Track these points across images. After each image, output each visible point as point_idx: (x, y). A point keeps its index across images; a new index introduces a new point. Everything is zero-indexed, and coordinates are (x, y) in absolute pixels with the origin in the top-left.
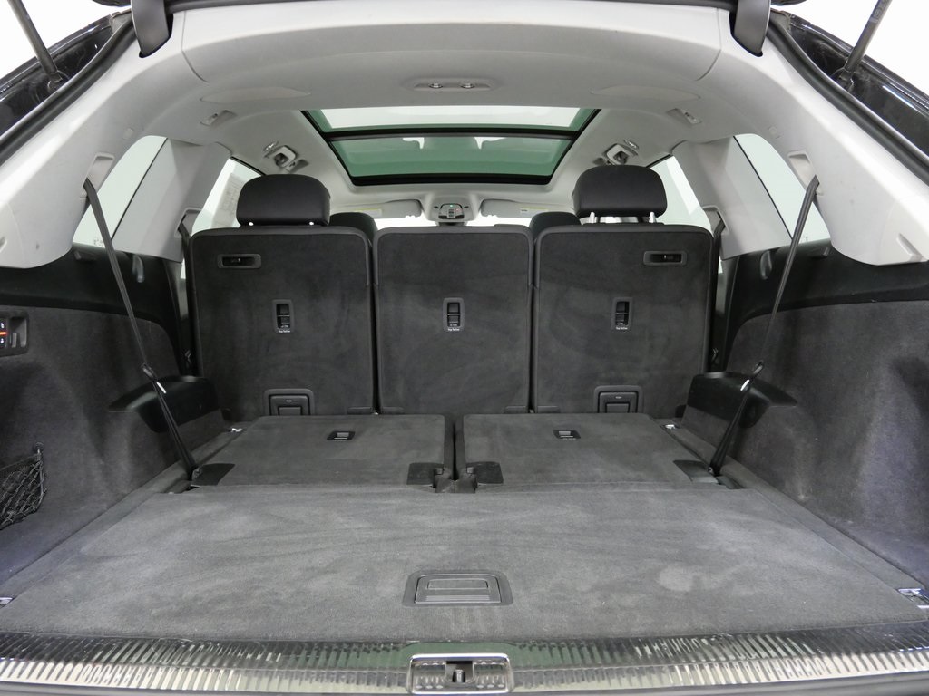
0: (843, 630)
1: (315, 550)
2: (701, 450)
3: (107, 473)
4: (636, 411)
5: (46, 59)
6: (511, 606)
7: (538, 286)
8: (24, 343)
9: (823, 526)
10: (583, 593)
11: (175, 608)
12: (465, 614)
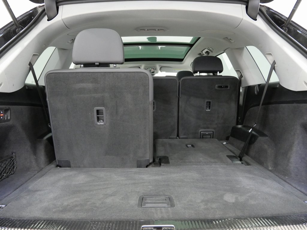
0: (287, 216)
1: (107, 188)
2: (235, 152)
3: (37, 160)
4: (213, 138)
5: (16, 22)
6: (175, 208)
7: (180, 96)
8: (9, 118)
9: (278, 178)
10: (198, 203)
11: (61, 209)
12: (159, 211)
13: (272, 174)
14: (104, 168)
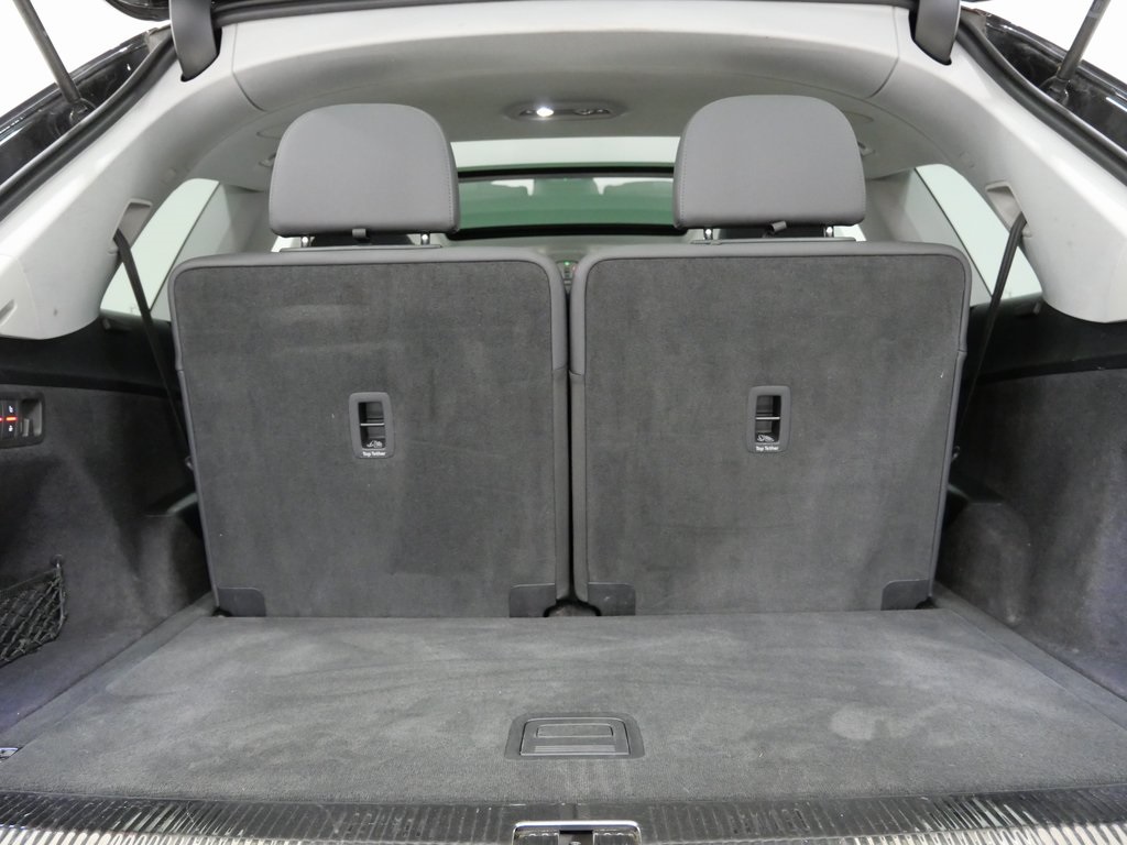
0: (1074, 792)
1: (396, 688)
3: (141, 591)
5: (68, 84)
6: (643, 759)
8: (38, 431)
10: (733, 742)
11: (218, 761)
12: (583, 769)
13: (1019, 637)
14: (388, 619)
